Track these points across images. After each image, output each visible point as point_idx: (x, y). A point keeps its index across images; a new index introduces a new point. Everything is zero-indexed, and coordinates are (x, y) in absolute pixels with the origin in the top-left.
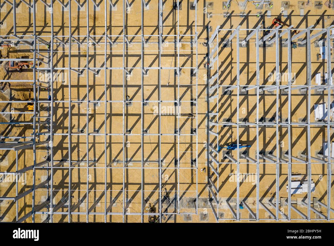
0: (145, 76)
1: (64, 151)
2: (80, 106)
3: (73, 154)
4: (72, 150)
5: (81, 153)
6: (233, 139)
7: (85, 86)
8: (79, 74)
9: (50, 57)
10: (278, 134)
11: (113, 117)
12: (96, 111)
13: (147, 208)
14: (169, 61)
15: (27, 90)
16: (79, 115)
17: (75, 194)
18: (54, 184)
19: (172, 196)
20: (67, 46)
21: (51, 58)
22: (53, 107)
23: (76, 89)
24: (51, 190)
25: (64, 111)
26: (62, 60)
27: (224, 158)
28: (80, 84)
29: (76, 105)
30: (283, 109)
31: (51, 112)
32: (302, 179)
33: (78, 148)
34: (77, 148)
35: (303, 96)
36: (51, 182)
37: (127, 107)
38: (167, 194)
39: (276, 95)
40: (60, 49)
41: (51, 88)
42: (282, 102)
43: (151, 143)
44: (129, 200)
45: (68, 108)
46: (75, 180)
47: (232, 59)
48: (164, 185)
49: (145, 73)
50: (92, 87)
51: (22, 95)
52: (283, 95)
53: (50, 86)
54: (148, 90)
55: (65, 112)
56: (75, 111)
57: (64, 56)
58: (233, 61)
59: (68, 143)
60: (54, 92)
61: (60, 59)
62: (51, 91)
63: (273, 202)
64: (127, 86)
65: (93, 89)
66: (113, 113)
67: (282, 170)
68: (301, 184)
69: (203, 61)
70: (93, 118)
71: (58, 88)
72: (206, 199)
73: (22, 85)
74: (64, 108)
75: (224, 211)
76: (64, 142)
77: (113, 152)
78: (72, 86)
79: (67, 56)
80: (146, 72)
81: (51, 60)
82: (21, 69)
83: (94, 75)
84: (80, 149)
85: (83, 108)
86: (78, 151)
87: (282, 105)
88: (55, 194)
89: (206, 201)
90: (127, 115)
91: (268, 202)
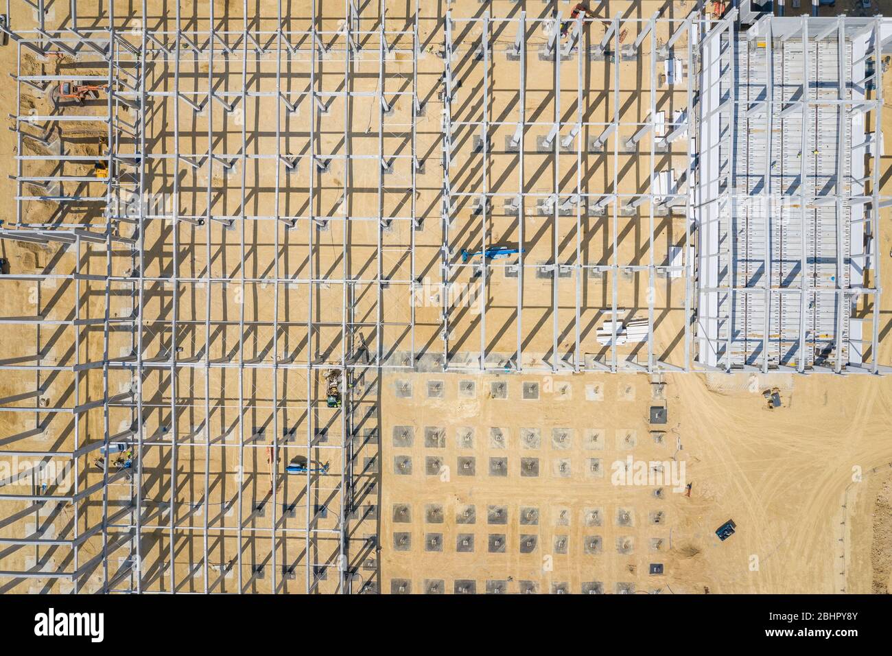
0: (323, 115)
1: (165, 259)
2: (197, 172)
3: (182, 266)
4: (181, 257)
5: (197, 264)
6: (493, 239)
7: (205, 134)
8: (195, 111)
9: (139, 78)
10: (580, 230)
11: (260, 195)
12: (228, 182)
13: (325, 372)
14: (370, 86)
15: (94, 140)
16: (195, 189)
17: (186, 343)
18: (145, 324)
19: (373, 348)
20: (172, 57)
21: (142, 78)
22: (145, 175)
23: (190, 139)
24: (138, 335)
25: (165, 181)
26: (162, 82)
27: (475, 276)
28: (197, 130)
29: (190, 172)
30: (590, 181)
31: (140, 184)
32: (627, 318)
33: (193, 254)
34: (190, 254)
35: (630, 157)
36: (138, 321)
37: (288, 176)
38: (364, 343)
39: (576, 153)
40: (160, 61)
41: (141, 136)
42: (589, 168)
43: (333, 245)
44: (289, 356)
45: (172, 176)
46: (186, 316)
47: (493, 83)
48: (358, 328)
49: (323, 109)
50: (222, 136)
51: (85, 149)
52: (592, 153)
53: (138, 134)
54: (328, 142)
55: (168, 185)
56: (187, 182)
57: (166, 75)
58: (494, 88)
59: (172, 244)
60: (147, 145)
61: (159, 80)
62: (142, 141)
63: (570, 360)
64: (288, 134)
65: (222, 140)
66: (260, 186)
67: (588, 300)
68: (624, 328)
69: (436, 87)
70: (222, 196)
71: (154, 137)
72: (440, 355)
73: (84, 132)
74: (165, 175)
75: (475, 378)
76: (165, 242)
77: (260, 263)
78: (181, 134)
79: (172, 75)
80: (326, 108)
81: (142, 82)
82: (83, 99)
83: (226, 111)
84: (196, 257)
85: (204, 177)
86: (193, 261)
87: (589, 174)
88: (146, 342)
89: (439, 360)
90: (288, 190)
91: (560, 361)
